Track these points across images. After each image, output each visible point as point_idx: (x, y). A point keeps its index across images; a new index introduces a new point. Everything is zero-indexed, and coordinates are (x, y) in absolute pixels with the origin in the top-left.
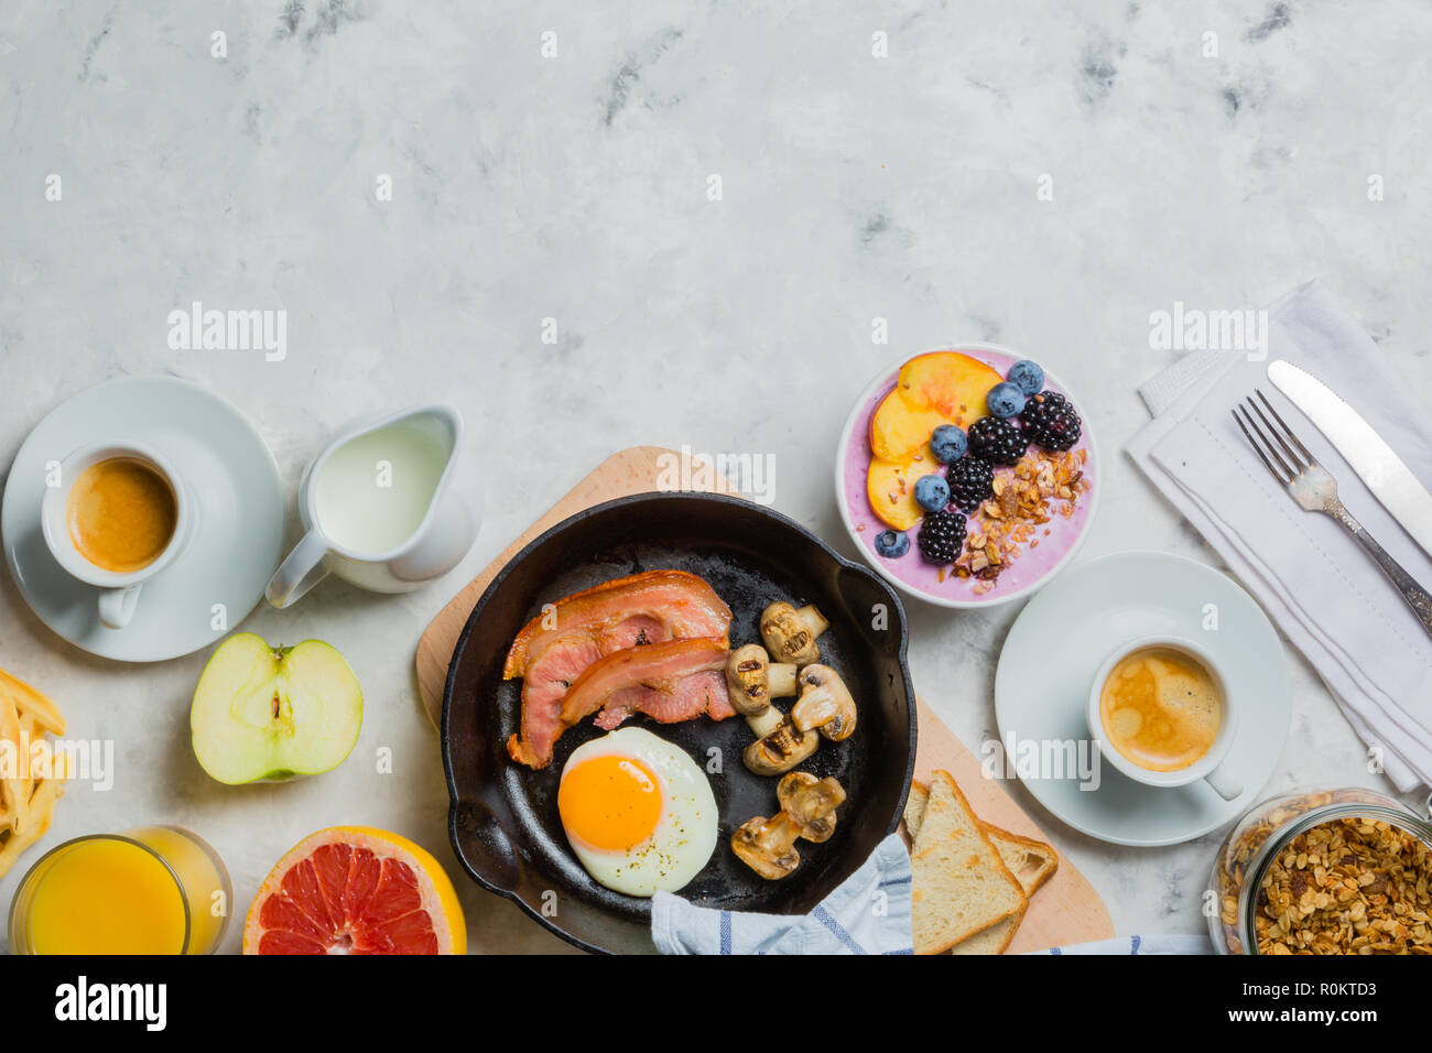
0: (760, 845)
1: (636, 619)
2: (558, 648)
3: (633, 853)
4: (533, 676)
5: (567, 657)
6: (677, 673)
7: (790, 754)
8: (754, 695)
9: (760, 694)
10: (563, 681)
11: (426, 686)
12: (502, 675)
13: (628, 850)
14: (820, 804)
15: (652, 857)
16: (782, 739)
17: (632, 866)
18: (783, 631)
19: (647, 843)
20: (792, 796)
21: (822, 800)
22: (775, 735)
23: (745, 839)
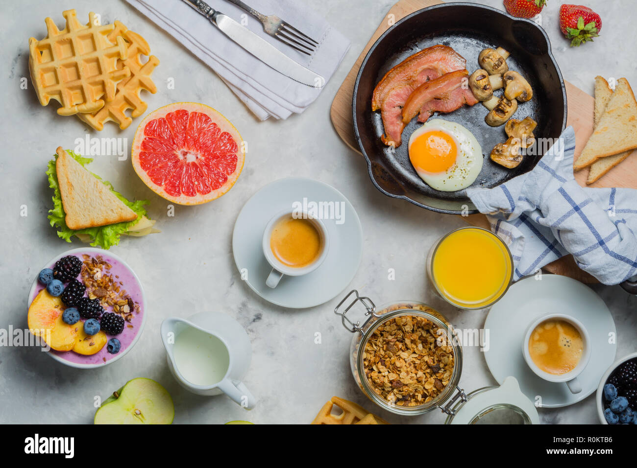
0: (504, 154)
1: (425, 70)
2: (393, 92)
3: (449, 172)
4: (385, 107)
5: (398, 95)
6: (449, 89)
7: (507, 112)
8: (486, 90)
9: (488, 89)
10: (398, 106)
11: (339, 127)
12: (371, 109)
13: (447, 171)
14: (526, 130)
15: (458, 171)
16: (502, 106)
17: (450, 177)
18: (492, 59)
19: (454, 166)
20: (512, 130)
21: (527, 128)
22: (499, 105)
23: (496, 153)
